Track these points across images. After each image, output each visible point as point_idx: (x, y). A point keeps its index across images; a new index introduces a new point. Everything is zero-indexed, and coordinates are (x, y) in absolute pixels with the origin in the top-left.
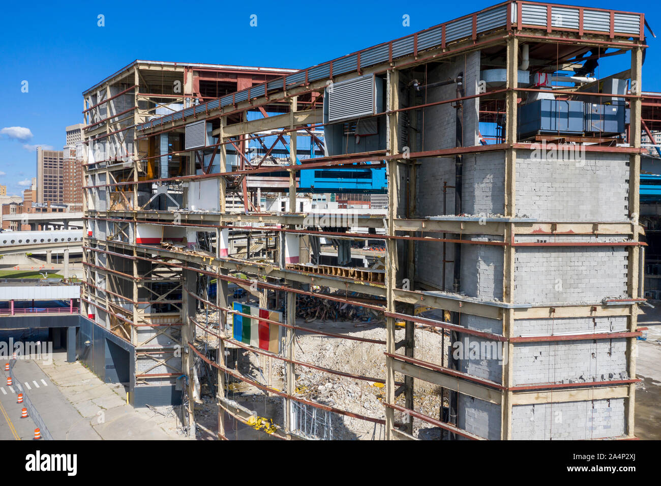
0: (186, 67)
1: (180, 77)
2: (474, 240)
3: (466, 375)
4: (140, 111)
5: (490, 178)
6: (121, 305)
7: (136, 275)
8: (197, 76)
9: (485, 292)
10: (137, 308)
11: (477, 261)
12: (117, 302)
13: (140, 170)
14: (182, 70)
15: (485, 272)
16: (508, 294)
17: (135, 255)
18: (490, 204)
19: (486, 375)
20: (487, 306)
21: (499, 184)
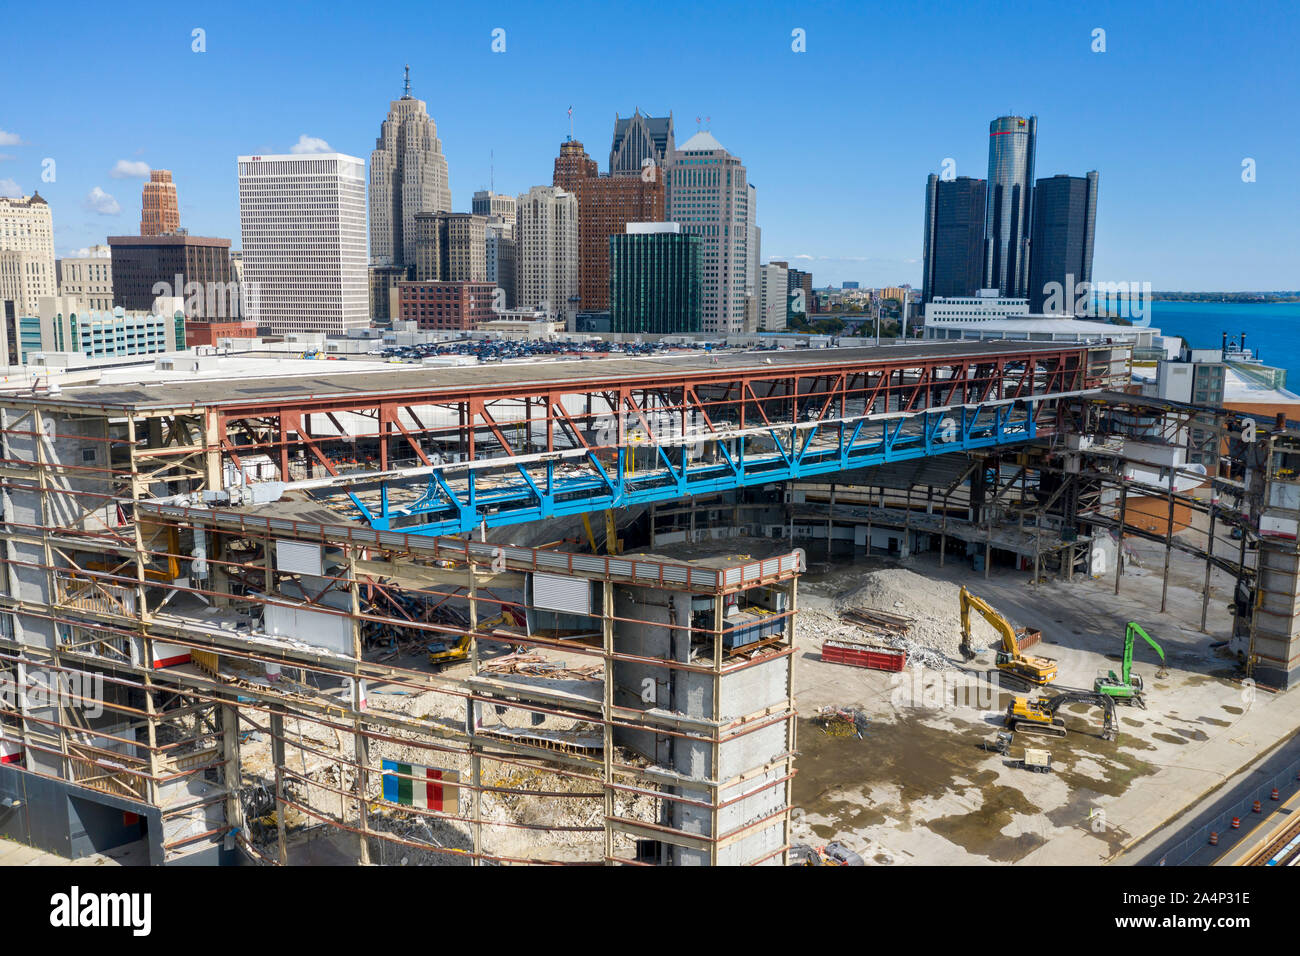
0: (209, 407)
1: (200, 421)
2: (689, 734)
3: (682, 832)
4: (141, 477)
5: (701, 689)
6: (88, 742)
7: (151, 710)
8: (223, 416)
9: (698, 772)
10: (156, 754)
11: (690, 750)
12: (81, 738)
13: (146, 562)
14: (201, 411)
15: (698, 759)
16: (716, 775)
17: (149, 684)
18: (701, 710)
19: (699, 830)
20: (700, 783)
21: (708, 695)
